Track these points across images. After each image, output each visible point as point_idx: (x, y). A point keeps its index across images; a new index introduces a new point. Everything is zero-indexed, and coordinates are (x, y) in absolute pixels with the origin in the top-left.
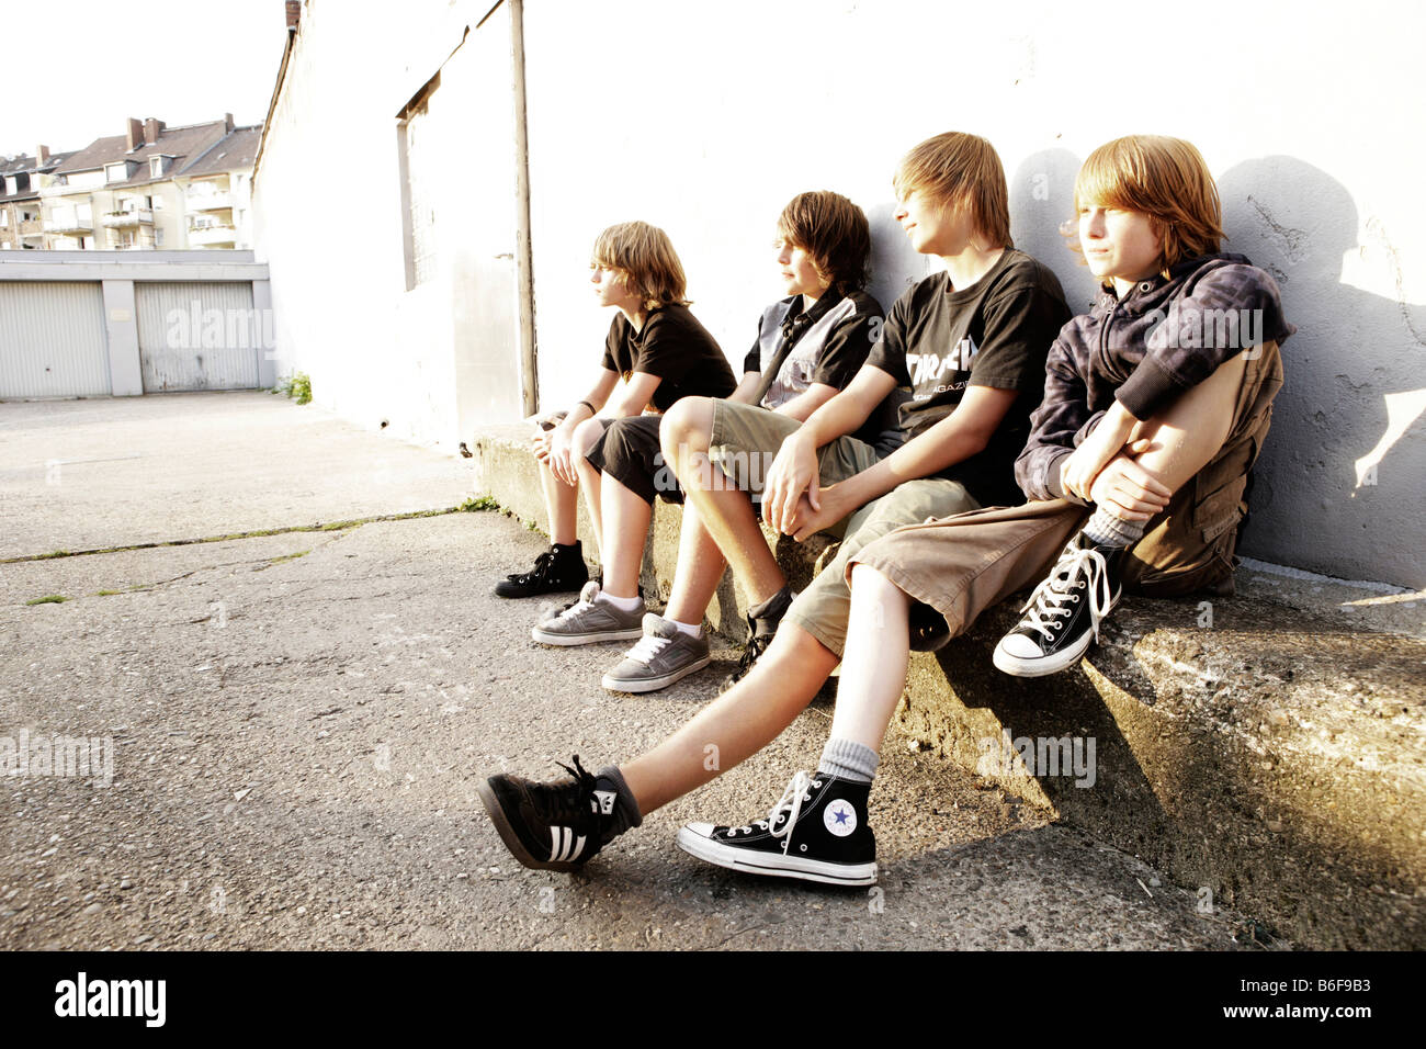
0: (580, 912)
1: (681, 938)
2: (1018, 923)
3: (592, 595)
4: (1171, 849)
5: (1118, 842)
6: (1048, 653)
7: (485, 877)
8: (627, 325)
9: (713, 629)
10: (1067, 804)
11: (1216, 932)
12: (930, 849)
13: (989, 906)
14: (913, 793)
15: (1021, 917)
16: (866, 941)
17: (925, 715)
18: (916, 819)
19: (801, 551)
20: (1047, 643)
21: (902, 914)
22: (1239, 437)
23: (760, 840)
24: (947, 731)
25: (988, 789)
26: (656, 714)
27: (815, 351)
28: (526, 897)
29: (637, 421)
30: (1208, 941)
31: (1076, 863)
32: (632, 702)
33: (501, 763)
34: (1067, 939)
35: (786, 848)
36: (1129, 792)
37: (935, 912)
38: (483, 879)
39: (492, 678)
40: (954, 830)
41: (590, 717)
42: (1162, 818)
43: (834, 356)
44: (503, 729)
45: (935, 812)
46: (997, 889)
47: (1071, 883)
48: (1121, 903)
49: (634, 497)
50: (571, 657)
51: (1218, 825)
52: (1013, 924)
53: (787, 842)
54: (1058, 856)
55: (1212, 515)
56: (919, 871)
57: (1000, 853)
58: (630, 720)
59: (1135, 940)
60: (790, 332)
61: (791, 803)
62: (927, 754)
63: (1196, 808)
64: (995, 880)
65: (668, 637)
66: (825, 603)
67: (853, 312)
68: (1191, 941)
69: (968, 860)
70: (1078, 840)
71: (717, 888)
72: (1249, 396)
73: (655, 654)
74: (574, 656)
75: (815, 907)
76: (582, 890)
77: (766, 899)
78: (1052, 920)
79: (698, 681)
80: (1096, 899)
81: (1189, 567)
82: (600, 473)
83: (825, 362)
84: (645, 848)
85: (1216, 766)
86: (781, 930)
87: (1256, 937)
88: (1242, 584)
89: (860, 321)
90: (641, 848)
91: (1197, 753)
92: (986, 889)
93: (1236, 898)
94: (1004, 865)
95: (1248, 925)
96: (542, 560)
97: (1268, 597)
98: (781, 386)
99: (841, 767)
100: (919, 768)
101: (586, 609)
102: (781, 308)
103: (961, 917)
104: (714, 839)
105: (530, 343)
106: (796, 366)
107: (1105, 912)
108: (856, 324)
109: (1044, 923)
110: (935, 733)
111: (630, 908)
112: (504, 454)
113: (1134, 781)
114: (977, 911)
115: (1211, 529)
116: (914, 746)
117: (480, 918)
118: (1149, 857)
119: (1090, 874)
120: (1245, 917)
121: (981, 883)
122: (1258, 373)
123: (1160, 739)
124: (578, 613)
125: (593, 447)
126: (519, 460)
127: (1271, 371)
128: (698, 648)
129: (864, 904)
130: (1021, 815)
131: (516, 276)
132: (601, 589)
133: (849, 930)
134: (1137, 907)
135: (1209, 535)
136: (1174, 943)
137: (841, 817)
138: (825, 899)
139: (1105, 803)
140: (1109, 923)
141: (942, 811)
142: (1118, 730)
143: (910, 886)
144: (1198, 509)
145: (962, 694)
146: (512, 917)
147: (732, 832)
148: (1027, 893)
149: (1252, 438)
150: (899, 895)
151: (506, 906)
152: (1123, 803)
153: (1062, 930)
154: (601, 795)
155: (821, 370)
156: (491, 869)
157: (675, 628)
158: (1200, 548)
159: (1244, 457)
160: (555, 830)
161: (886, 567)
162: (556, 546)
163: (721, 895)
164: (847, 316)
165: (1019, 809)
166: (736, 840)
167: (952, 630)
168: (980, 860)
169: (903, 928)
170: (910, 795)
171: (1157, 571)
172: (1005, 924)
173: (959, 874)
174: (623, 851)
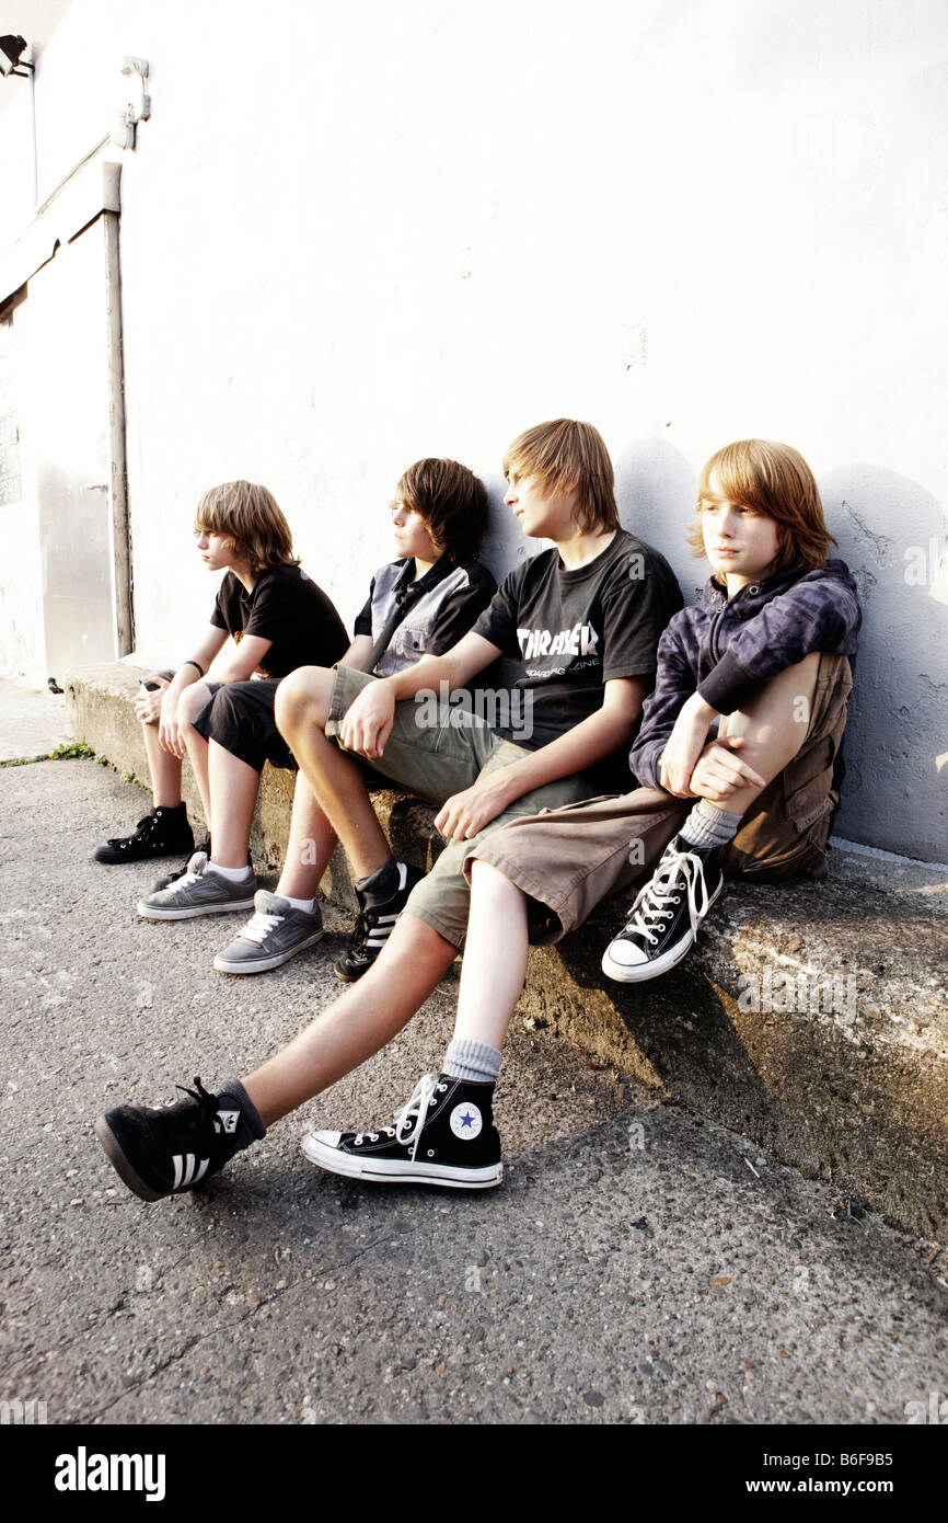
0: (205, 1235)
1: (311, 1258)
2: (637, 1216)
3: (199, 867)
4: (775, 1129)
5: (726, 1121)
6: (652, 957)
7: (102, 1201)
8: (238, 584)
9: (325, 897)
10: (678, 1084)
11: (817, 1210)
12: (551, 1138)
13: (610, 1198)
14: (531, 1077)
15: (641, 1209)
16: (495, 1246)
17: (540, 994)
18: (535, 1105)
19: (415, 826)
20: (652, 947)
21: (528, 1212)
22: (817, 737)
23: (388, 1148)
24: (562, 1010)
25: (602, 1069)
26: (271, 997)
27: (428, 620)
28: (147, 1223)
29: (245, 687)
30: (810, 1220)
31: (689, 1145)
32: (244, 984)
33: (112, 1064)
34: (684, 1228)
35: (414, 1153)
36: (737, 1075)
37: (560, 1209)
38: (99, 1205)
39: (96, 960)
40: (573, 1116)
41: (203, 1004)
42: (767, 1100)
43: (447, 628)
44: (111, 1022)
45: (554, 1098)
46: (617, 1179)
47: (685, 1167)
48: (732, 1185)
49: (242, 765)
50: (179, 934)
51: (818, 1108)
52: (633, 1217)
53: (415, 1149)
54: (672, 1139)
55: (803, 807)
56: (542, 1163)
57: (617, 1139)
58: (244, 1005)
59: (745, 1224)
60: (403, 600)
61: (417, 1107)
62: (542, 1032)
63: (797, 1091)
64: (614, 1168)
65: (281, 915)
66: (445, 895)
67: (466, 583)
68: (796, 1222)
69: (588, 1148)
70: (689, 1119)
71: (344, 1196)
72: (823, 701)
73: (268, 932)
74: (182, 931)
75: (444, 1211)
76: (205, 1209)
77: (394, 1204)
78: (669, 1209)
79: (313, 958)
80: (708, 1183)
81: (786, 855)
82: (207, 741)
83: (437, 634)
84: (268, 1155)
85: (816, 1054)
86: (411, 1241)
87: (853, 1213)
88: (835, 866)
89: (473, 593)
90: (265, 1155)
91: (799, 1041)
92: (606, 1180)
93: (833, 1174)
94: (622, 1152)
95: (844, 1200)
96: (145, 823)
97: (858, 879)
98: (394, 654)
99: (466, 1068)
100: (536, 1049)
101: (194, 881)
102: (393, 571)
103: (585, 1212)
104: (341, 1149)
105: (125, 579)
106: (409, 634)
107: (717, 1197)
108: (469, 596)
109: (662, 1213)
110: (550, 1011)
111: (258, 1226)
112: (99, 700)
113: (741, 1065)
114: (599, 1205)
115: (803, 820)
116: (530, 1024)
117: (99, 1251)
118: (755, 1135)
119: (701, 1156)
120: (842, 1192)
121: (602, 1173)
122: (830, 680)
123: (765, 1026)
124: (186, 885)
125: (199, 713)
126: (116, 708)
127: (841, 676)
128: (312, 922)
129: (492, 1205)
130: (635, 1096)
131: (111, 511)
132: (209, 859)
133: (478, 1235)
134: (745, 1189)
135: (802, 825)
136: (780, 1225)
137: (467, 1120)
138: (453, 1202)
139: (713, 1084)
140: (722, 1208)
141: (560, 1096)
142: (726, 1017)
143: (534, 1181)
144: (788, 803)
145: (576, 974)
146: (133, 1248)
147: (359, 1140)
148: (644, 1181)
149: (829, 735)
150: (523, 1192)
151: (126, 1235)
152: (732, 1085)
153: (679, 1219)
154: (224, 1115)
155: (434, 640)
156: (108, 1191)
157: (289, 905)
158: (794, 837)
159: (825, 753)
160: (177, 1160)
161: (503, 864)
162: (159, 809)
163: (349, 1205)
164: (461, 587)
165: (633, 1089)
166: (363, 1149)
167: (565, 927)
168: (599, 1148)
169: (530, 1229)
170: (528, 1079)
171: (757, 860)
172: (626, 1217)
173: (580, 1165)
174: (246, 1160)
